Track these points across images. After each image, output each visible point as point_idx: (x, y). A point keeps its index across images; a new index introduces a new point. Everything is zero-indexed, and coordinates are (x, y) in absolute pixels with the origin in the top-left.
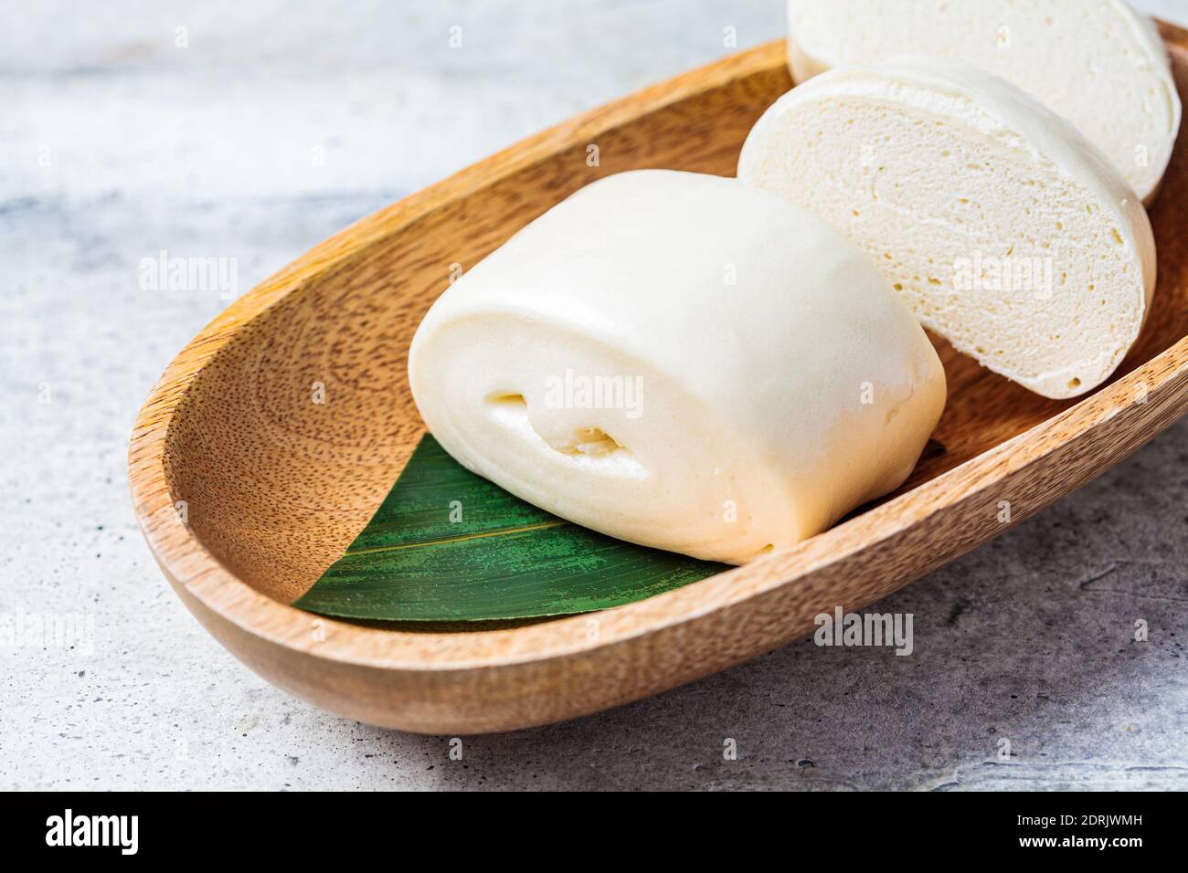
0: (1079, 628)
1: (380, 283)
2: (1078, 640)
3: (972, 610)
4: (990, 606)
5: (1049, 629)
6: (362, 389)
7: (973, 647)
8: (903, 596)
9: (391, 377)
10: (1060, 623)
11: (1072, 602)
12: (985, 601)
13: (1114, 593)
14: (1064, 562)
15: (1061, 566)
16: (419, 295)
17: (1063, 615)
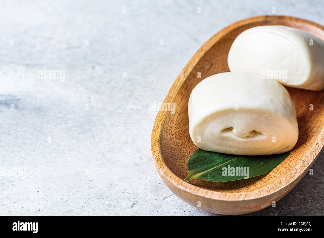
0: (162, 209)
1: (170, 121)
2: (162, 212)
3: (137, 204)
4: (142, 203)
5: (155, 209)
6: (179, 146)
7: (136, 213)
8: (121, 200)
9: (181, 142)
10: (158, 208)
11: (161, 203)
12: (141, 202)
13: (172, 201)
14: (161, 193)
15: (160, 194)
16: (176, 122)
17: (159, 206)
